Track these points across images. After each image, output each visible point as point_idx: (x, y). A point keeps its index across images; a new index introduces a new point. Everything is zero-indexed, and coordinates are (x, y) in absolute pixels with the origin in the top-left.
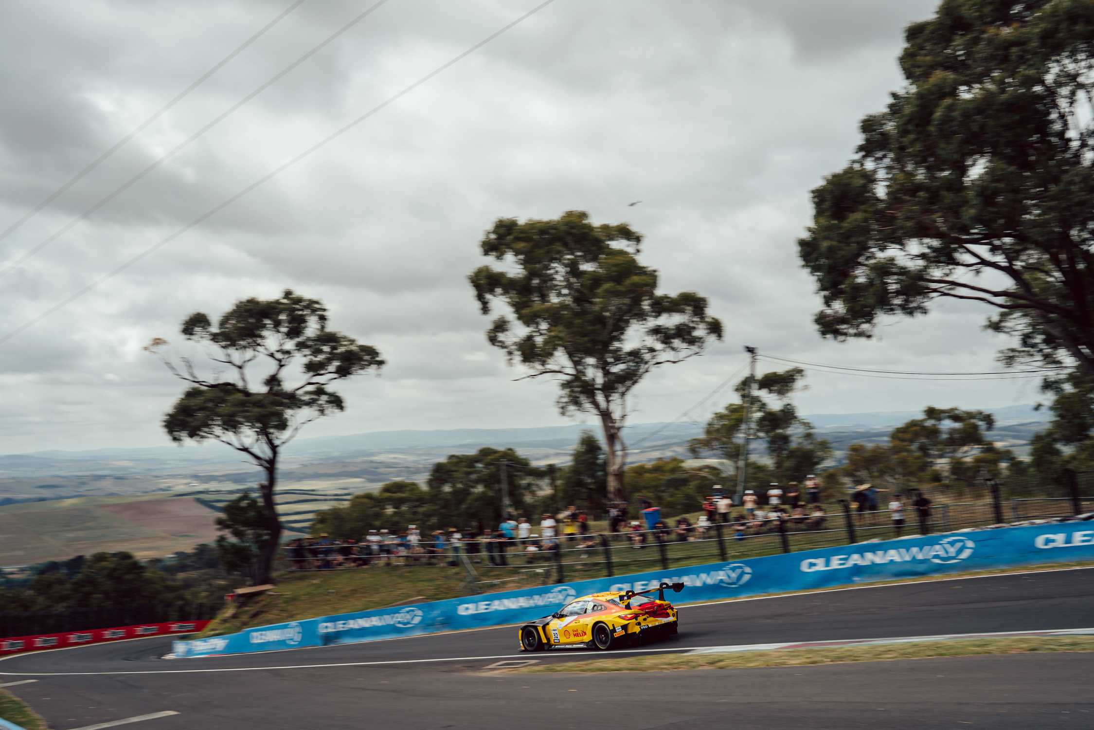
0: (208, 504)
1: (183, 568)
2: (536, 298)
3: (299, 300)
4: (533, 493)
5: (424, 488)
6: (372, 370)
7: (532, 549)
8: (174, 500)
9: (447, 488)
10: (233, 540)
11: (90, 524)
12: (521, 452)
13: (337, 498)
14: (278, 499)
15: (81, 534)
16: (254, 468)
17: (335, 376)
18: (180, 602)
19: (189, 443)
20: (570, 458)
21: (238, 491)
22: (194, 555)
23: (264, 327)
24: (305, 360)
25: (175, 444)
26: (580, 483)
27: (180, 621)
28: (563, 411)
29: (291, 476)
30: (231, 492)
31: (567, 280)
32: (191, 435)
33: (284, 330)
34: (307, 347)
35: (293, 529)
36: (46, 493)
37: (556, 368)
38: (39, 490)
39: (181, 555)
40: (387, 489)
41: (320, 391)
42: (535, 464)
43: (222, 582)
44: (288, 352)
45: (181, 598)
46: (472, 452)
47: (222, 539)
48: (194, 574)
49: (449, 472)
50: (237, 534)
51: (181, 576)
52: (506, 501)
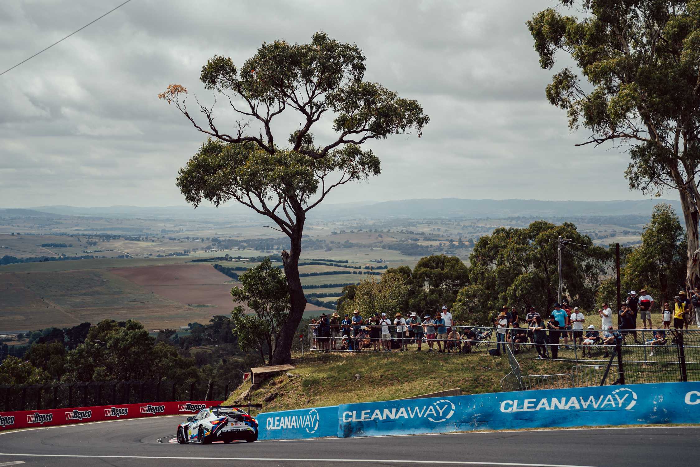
0: (227, 272)
1: (197, 341)
2: (609, 49)
3: (333, 46)
4: (594, 277)
5: (467, 264)
6: (413, 129)
7: (588, 341)
8: (193, 265)
9: (493, 266)
10: (250, 312)
11: (98, 289)
12: (582, 229)
13: (370, 271)
14: (301, 269)
15: (88, 299)
16: (277, 233)
17: (369, 134)
18: (191, 380)
19: (206, 203)
20: (639, 238)
21: (260, 259)
22: (210, 327)
23: (294, 76)
24: (337, 115)
25: (190, 204)
26: (652, 267)
27: (191, 400)
28: (634, 183)
29: (317, 244)
30: (253, 260)
31: (648, 26)
32: (210, 195)
33: (315, 80)
34: (340, 100)
35: (319, 304)
36: (50, 252)
37: (629, 131)
38: (46, 249)
39: (196, 328)
40: (424, 264)
41: (353, 151)
42: (597, 243)
43: (240, 360)
44: (319, 106)
45: (194, 374)
46: (524, 226)
47: (239, 310)
48: (209, 349)
49: (496, 248)
50: (255, 306)
51: (194, 350)
52: (561, 284)
